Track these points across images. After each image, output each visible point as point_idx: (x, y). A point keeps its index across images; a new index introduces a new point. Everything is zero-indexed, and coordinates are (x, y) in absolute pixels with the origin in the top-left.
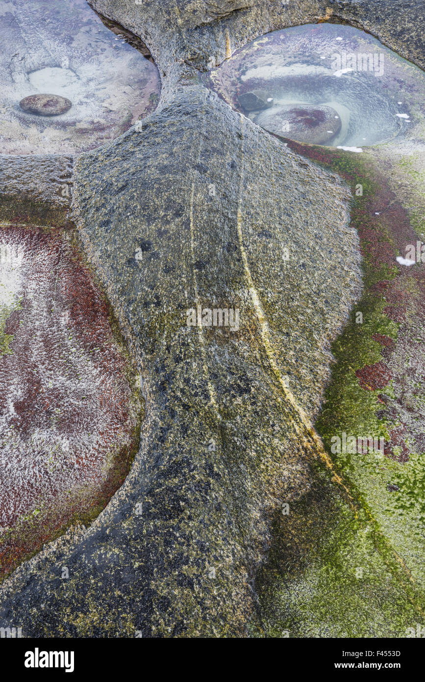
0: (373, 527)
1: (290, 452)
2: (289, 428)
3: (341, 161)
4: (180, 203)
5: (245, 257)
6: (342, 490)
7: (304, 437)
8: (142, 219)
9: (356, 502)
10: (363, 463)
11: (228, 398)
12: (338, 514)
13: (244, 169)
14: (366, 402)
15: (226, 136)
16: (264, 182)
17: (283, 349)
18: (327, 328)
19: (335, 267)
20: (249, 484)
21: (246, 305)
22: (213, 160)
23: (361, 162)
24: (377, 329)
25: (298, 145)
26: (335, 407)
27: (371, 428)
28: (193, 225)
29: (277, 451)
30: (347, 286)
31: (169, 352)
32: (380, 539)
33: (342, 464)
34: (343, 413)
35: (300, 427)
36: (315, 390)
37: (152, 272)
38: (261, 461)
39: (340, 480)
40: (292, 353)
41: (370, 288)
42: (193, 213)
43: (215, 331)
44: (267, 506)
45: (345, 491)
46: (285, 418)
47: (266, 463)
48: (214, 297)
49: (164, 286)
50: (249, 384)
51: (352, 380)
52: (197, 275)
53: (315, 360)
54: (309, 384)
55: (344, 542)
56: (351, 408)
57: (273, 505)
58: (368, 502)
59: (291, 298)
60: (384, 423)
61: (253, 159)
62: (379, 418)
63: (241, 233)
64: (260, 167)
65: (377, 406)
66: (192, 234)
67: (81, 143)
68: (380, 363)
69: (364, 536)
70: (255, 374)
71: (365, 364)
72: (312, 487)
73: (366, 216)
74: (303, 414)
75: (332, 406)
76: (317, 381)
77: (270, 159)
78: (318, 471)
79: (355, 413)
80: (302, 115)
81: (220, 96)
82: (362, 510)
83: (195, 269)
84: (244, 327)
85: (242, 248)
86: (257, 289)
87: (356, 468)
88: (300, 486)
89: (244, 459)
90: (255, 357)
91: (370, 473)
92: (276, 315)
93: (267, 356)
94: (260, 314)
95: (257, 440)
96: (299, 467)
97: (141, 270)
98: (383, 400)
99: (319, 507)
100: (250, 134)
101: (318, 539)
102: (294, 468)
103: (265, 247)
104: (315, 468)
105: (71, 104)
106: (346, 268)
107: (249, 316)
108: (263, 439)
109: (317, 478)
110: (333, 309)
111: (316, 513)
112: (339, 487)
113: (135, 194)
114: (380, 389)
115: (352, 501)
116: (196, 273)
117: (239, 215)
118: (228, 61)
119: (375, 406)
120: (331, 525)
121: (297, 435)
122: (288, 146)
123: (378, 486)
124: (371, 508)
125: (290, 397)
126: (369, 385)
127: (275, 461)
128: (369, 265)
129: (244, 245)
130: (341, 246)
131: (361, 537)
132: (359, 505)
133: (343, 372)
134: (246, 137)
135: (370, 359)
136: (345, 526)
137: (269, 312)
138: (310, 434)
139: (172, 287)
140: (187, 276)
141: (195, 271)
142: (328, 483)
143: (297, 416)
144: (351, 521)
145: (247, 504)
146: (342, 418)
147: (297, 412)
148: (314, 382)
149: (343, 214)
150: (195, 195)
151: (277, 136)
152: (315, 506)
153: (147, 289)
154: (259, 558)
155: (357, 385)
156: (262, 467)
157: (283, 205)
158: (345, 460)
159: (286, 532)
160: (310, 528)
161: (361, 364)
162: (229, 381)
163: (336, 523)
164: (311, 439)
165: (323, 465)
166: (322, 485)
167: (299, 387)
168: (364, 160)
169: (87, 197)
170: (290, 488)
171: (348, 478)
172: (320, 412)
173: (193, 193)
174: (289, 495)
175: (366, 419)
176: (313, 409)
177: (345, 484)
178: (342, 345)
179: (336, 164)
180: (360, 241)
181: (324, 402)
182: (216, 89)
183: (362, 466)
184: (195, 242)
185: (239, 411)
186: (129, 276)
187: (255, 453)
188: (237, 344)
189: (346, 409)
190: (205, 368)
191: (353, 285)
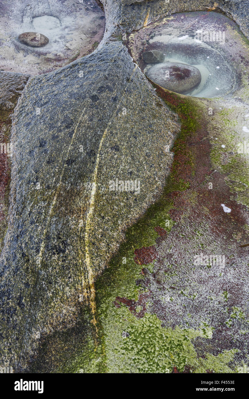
0: (102, 359)
1: (73, 297)
2: (79, 280)
3: (184, 105)
4: (72, 120)
5: (98, 161)
6: (94, 330)
7: (85, 289)
8: (48, 126)
9: (99, 340)
10: (115, 314)
11: (50, 254)
12: (85, 346)
13: (121, 102)
14: (133, 272)
15: (119, 79)
16: (130, 113)
17: (96, 227)
18: (129, 218)
19: (151, 177)
20: (40, 315)
21: (86, 193)
22: (104, 94)
23: (196, 108)
24: (160, 223)
25: (163, 90)
26: (113, 272)
27: (129, 291)
28: (75, 135)
29: (66, 296)
30: (152, 191)
31: (30, 216)
32: (104, 368)
33: (101, 312)
34: (116, 277)
35: (86, 282)
36: (105, 258)
37: (40, 161)
38: (53, 300)
39: (95, 322)
40: (101, 230)
41: (167, 195)
42: (78, 128)
43: (61, 207)
44: (45, 331)
45: (95, 330)
46: (79, 274)
47: (55, 302)
48: (70, 185)
49: (44, 172)
50: (66, 247)
51: (131, 255)
52: (65, 168)
53: (113, 238)
54: (103, 254)
55: (81, 366)
56: (123, 274)
57: (48, 332)
58: (106, 341)
59: (115, 193)
60: (138, 288)
61: (130, 96)
62: (137, 285)
63: (101, 145)
64: (132, 103)
65: (139, 276)
66: (72, 140)
67: (44, 67)
68: (153, 247)
69: (95, 364)
70: (73, 241)
71: (143, 246)
72: (76, 324)
73: (185, 146)
74: (91, 273)
75: (111, 270)
76: (109, 252)
77: (141, 98)
78: (84, 314)
79: (123, 278)
80: (176, 71)
81: (129, 51)
82: (100, 346)
83: (66, 164)
84: (79, 208)
85: (98, 155)
86: (97, 184)
87: (109, 316)
88: (70, 322)
89: (43, 297)
90: (78, 229)
91: (116, 321)
92: (102, 203)
93: (85, 230)
94: (92, 201)
95: (56, 286)
96: (74, 309)
97: (35, 159)
98: (144, 273)
99: (75, 339)
100: (135, 79)
101: (66, 361)
102: (71, 309)
103: (113, 157)
104: (84, 311)
105: (48, 41)
106: (157, 179)
107: (85, 201)
108: (60, 286)
109: (82, 319)
110: (138, 205)
111: (72, 342)
112: (93, 328)
113: (50, 109)
114: (146, 265)
115: (98, 338)
116: (65, 167)
117: (105, 133)
118: (144, 28)
119: (138, 276)
120: (78, 352)
121: (82, 287)
122: (156, 91)
123: (117, 331)
124: (106, 346)
125: (88, 260)
126: (140, 261)
127: (62, 302)
128: (172, 179)
129: (100, 153)
130: (160, 163)
131: (93, 364)
132: (100, 342)
133: (127, 249)
134: (132, 81)
135: (147, 243)
136: (86, 354)
137: (98, 201)
138: (90, 288)
139: (48, 173)
140: (59, 168)
141: (65, 165)
142: (87, 323)
143: (87, 274)
144: (91, 352)
145: (33, 328)
146: (114, 280)
147: (88, 271)
148: (106, 253)
149: (170, 142)
150: (83, 116)
151: (152, 83)
152: (73, 338)
153: (33, 172)
154: (25, 366)
155: (132, 259)
156: (52, 304)
157: (135, 130)
158: (104, 309)
159: (49, 352)
160: (64, 352)
161: (141, 245)
162: (55, 243)
163: (81, 352)
164: (89, 291)
165: (89, 310)
166: (84, 324)
167: (96, 254)
168: (198, 107)
169: (25, 105)
170: (63, 322)
171: (101, 322)
172: (102, 274)
173: (82, 114)
174: (61, 327)
175: (128, 283)
176: (99, 271)
177: (97, 326)
178: (134, 230)
179: (180, 108)
180: (173, 162)
181: (107, 267)
182: (129, 46)
183: (113, 316)
184: (72, 147)
185: (53, 264)
186: (27, 162)
187: (51, 294)
188: (70, 219)
189: (119, 274)
190: (45, 231)
191: (156, 191)
